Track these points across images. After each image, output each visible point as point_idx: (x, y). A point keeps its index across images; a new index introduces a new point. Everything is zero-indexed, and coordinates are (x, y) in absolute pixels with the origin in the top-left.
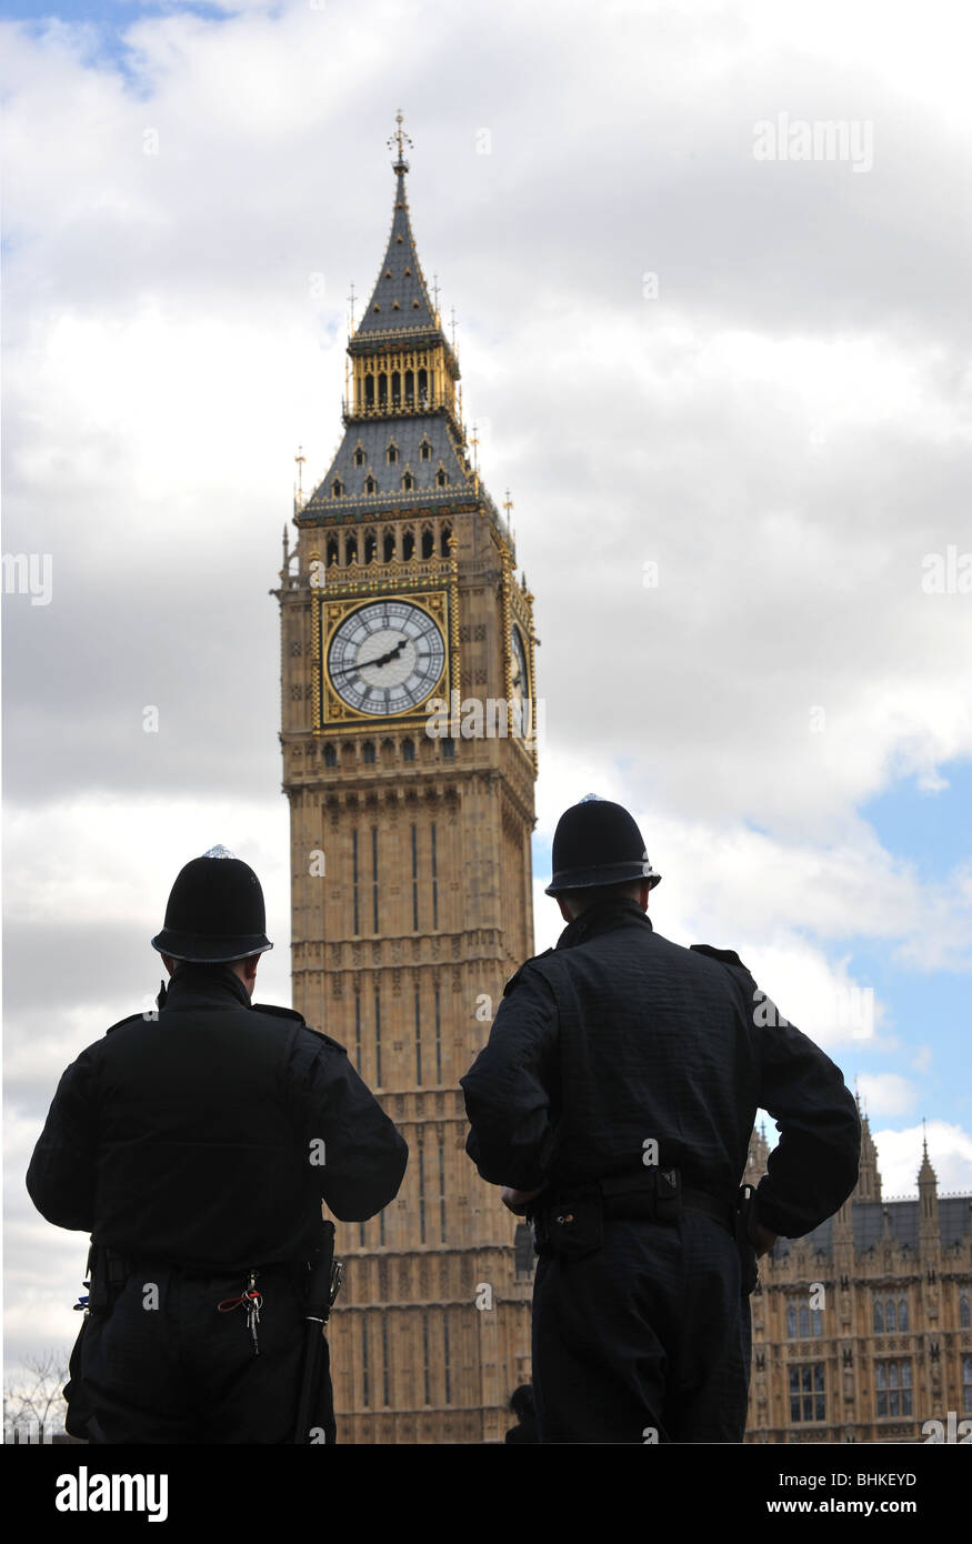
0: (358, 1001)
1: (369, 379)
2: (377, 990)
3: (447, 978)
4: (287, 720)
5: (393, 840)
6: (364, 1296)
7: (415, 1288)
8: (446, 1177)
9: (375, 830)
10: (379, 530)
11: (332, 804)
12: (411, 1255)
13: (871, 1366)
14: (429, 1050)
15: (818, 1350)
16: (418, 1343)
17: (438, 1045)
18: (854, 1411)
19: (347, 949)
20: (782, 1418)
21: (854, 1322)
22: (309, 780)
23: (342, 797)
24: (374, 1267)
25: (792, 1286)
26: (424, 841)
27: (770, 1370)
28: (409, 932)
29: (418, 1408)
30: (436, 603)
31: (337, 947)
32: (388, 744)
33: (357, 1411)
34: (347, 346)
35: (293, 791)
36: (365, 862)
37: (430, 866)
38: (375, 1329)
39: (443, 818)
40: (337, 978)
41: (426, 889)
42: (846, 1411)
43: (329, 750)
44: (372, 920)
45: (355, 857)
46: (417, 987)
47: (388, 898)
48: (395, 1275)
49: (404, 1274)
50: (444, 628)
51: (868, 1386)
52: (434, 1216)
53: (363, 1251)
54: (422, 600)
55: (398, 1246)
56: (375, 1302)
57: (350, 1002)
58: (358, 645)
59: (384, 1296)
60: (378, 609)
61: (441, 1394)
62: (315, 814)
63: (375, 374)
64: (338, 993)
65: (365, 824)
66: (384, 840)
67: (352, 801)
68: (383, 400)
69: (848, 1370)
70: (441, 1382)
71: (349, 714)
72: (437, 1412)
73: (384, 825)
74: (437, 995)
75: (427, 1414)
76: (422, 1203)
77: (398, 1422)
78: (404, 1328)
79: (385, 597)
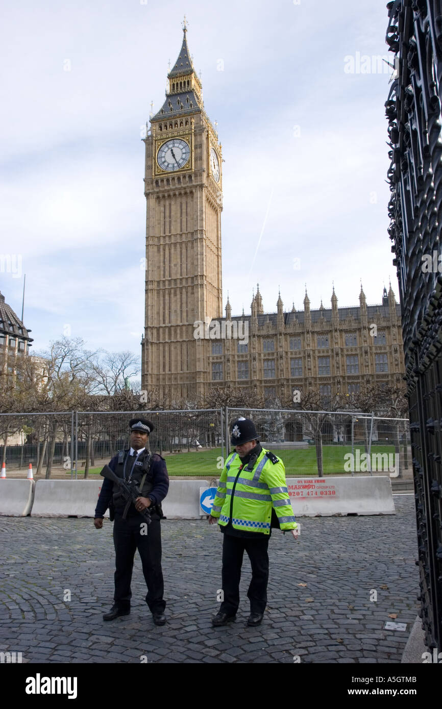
0: (164, 253)
1: (174, 85)
2: (170, 250)
3: (190, 245)
4: (146, 175)
5: (175, 208)
6: (164, 339)
7: (178, 336)
8: (188, 303)
9: (170, 205)
10: (173, 121)
11: (158, 198)
12: (177, 326)
13: (317, 359)
14: (184, 266)
15: (300, 353)
16: (179, 352)
17: (187, 264)
18: (311, 373)
19: (162, 238)
20: (288, 375)
21: (311, 344)
22: (151, 191)
23: (161, 195)
24: (167, 330)
25: (291, 333)
26: (184, 206)
27: (284, 359)
28: (179, 232)
29: (179, 372)
30: (187, 138)
31: (159, 238)
32: (173, 179)
33: (161, 373)
34: (167, 75)
35: (147, 195)
36: (167, 214)
37: (185, 214)
38: (167, 348)
39: (189, 200)
40: (159, 247)
41: (184, 220)
42: (309, 373)
43: (157, 182)
44: (169, 230)
45: (165, 213)
46: (181, 248)
47: (173, 223)
48: (173, 332)
49: (176, 332)
50: (190, 145)
51: (316, 365)
52: (184, 314)
53: (164, 325)
54: (184, 138)
55: (173, 324)
56: (167, 340)
57: (162, 253)
58: (166, 152)
59: (170, 338)
60: (171, 142)
61: (185, 367)
62: (153, 201)
63: (175, 83)
64: (159, 251)
65: (167, 203)
66: (173, 207)
67: (164, 197)
68: (177, 89)
69: (309, 359)
70: (185, 363)
71: (163, 171)
72: (184, 373)
73: (173, 203)
74: (187, 250)
75: (181, 373)
76: (181, 311)
77: (172, 376)
78: (175, 348)
79: (173, 139)
